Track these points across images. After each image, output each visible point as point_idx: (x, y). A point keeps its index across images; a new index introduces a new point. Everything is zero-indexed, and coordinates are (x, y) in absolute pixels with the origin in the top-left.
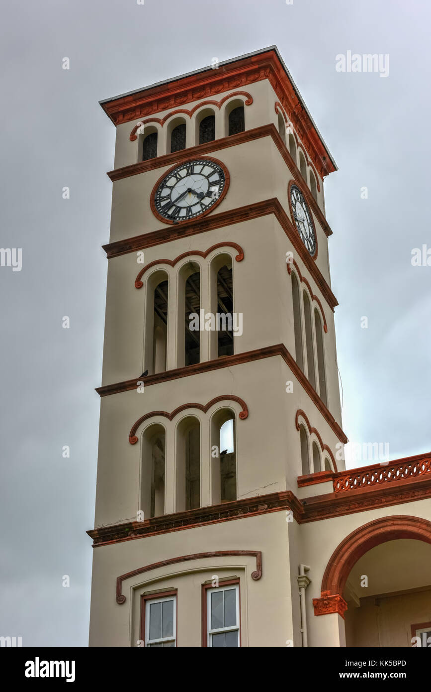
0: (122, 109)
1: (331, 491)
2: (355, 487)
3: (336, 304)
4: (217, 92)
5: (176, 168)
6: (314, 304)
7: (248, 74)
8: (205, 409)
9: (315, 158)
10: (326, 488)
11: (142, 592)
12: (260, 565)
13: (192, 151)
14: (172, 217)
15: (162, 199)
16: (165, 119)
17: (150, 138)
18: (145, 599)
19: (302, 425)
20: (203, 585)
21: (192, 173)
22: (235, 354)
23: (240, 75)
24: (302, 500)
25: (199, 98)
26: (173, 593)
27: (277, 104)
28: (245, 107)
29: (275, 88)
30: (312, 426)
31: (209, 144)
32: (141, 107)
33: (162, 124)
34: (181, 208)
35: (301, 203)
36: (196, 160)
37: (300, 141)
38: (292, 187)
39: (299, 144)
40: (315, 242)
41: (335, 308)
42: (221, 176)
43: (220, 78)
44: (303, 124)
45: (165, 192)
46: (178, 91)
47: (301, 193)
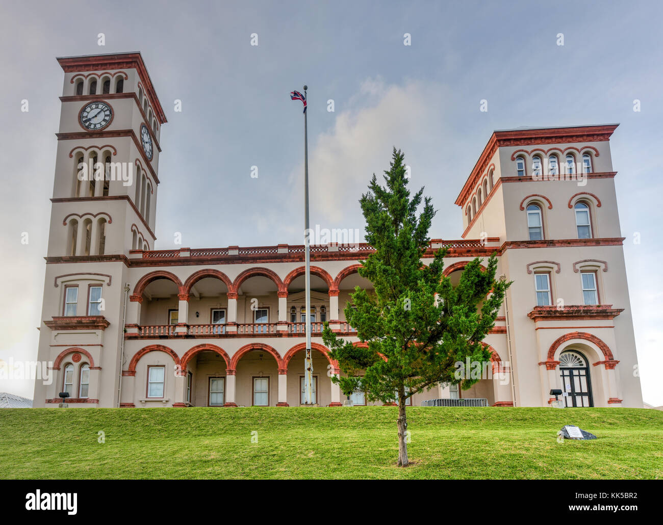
0: (68, 65)
1: (141, 257)
2: (157, 257)
3: (159, 183)
4: (112, 69)
5: (91, 103)
6: (147, 181)
7: (127, 63)
8: (95, 216)
9: (158, 114)
10: (140, 256)
11: (65, 283)
12: (110, 281)
13: (98, 97)
14: (87, 127)
15: (83, 117)
16: (88, 76)
17: (80, 85)
18: (66, 286)
19: (135, 230)
20: (89, 285)
21: (98, 108)
22: (109, 195)
23: (123, 63)
24: (130, 259)
25: (104, 69)
26: (77, 286)
27: (139, 83)
28: (124, 80)
29: (139, 74)
30: (139, 231)
31: (106, 95)
32: (77, 66)
33: (86, 78)
34: (92, 124)
35: (147, 134)
36: (99, 102)
37: (150, 104)
38: (142, 126)
39: (149, 106)
40: (152, 153)
41: (158, 184)
42: (110, 112)
43: (114, 61)
44: (153, 96)
45: (85, 114)
46: (94, 63)
47: (147, 129)
